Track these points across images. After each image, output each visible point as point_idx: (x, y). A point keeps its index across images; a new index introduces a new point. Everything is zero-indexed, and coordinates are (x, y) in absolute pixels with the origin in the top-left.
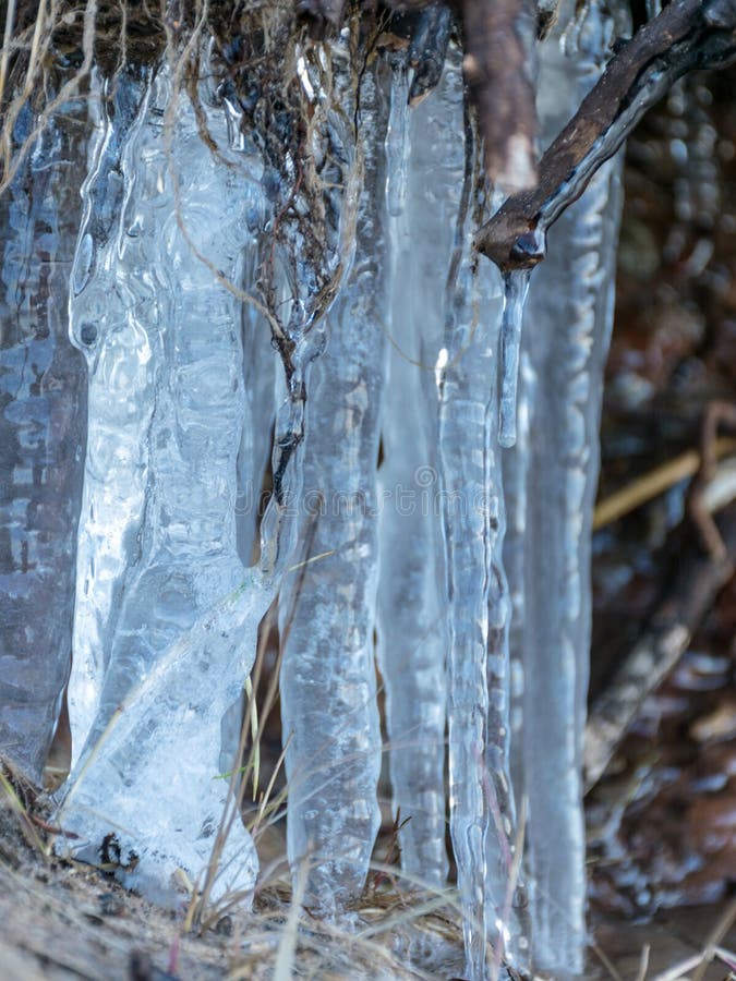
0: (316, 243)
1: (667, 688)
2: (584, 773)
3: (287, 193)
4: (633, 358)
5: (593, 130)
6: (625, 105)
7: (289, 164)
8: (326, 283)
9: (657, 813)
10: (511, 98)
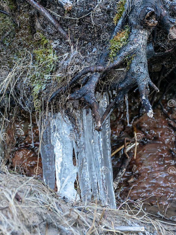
0: (78, 131)
1: (124, 176)
2: (114, 188)
3: (74, 126)
4: (114, 132)
5: (106, 116)
6: (109, 113)
7: (74, 123)
8: (80, 135)
9: (124, 193)
10: (98, 118)
